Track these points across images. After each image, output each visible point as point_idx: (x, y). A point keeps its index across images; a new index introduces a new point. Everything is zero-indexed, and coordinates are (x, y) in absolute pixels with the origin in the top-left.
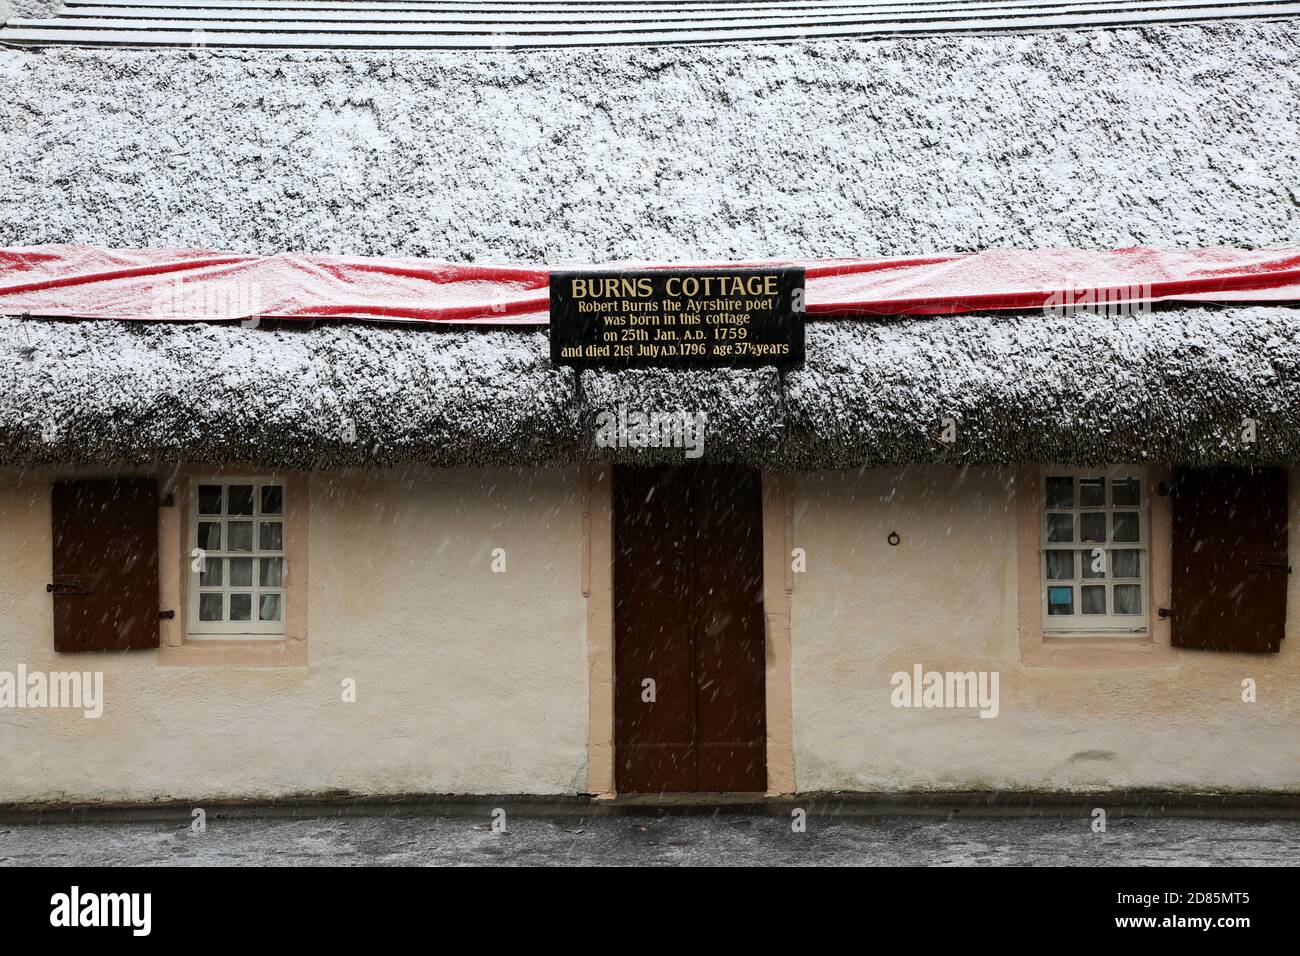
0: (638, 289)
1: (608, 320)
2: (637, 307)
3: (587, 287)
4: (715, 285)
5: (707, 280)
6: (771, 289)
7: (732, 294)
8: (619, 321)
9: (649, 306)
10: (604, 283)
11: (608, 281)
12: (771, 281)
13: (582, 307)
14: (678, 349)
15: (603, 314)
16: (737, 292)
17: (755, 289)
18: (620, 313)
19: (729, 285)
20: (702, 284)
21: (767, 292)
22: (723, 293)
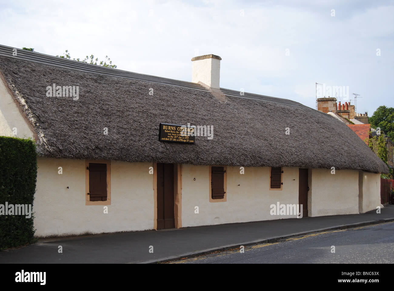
0: (174, 129)
1: (169, 134)
2: (173, 132)
3: (165, 127)
8: (170, 134)
9: (175, 132)
13: (165, 131)
15: (168, 133)
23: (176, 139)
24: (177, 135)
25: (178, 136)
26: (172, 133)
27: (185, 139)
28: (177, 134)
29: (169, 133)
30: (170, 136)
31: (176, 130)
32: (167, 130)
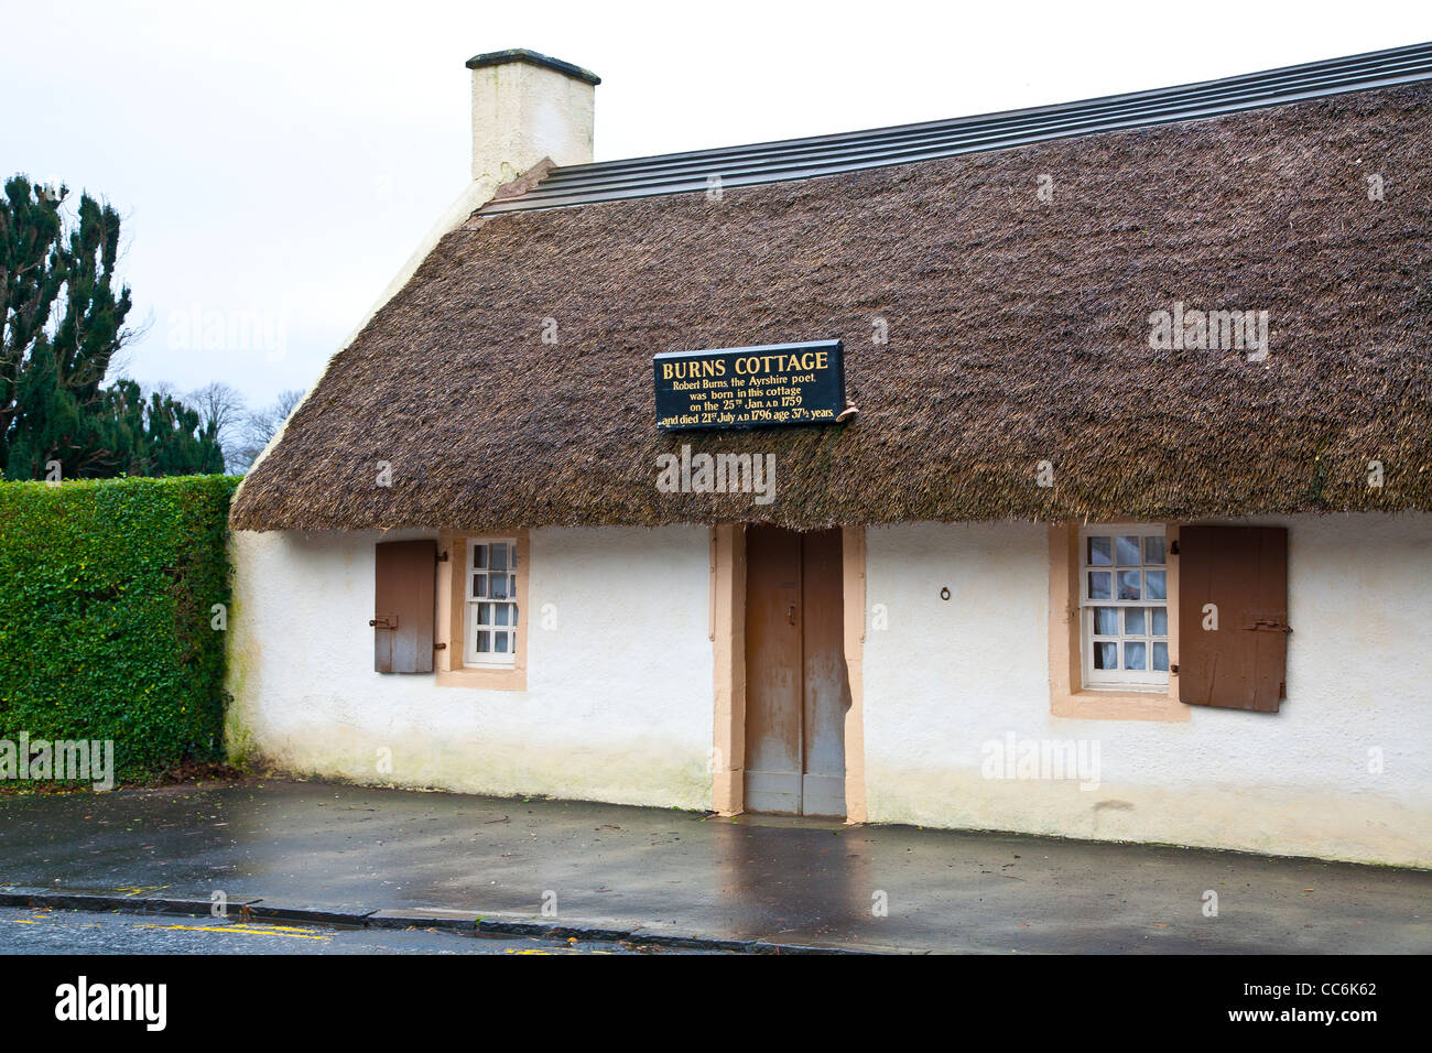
0: (716, 369)
1: (693, 397)
2: (714, 385)
3: (674, 370)
4: (774, 364)
5: (767, 359)
6: (823, 364)
7: (788, 369)
8: (700, 397)
9: (722, 384)
10: (688, 367)
11: (691, 364)
12: (822, 357)
13: (677, 386)
14: (751, 417)
15: (688, 392)
16: (793, 368)
17: (808, 365)
18: (701, 391)
19: (786, 362)
20: (763, 363)
21: (819, 367)
22: (781, 369)
23: (732, 412)
24: (736, 397)
25: (745, 400)
26: (708, 391)
27: (780, 409)
28: (734, 390)
29: (694, 392)
30: (701, 403)
31: (731, 373)
32: (681, 381)
